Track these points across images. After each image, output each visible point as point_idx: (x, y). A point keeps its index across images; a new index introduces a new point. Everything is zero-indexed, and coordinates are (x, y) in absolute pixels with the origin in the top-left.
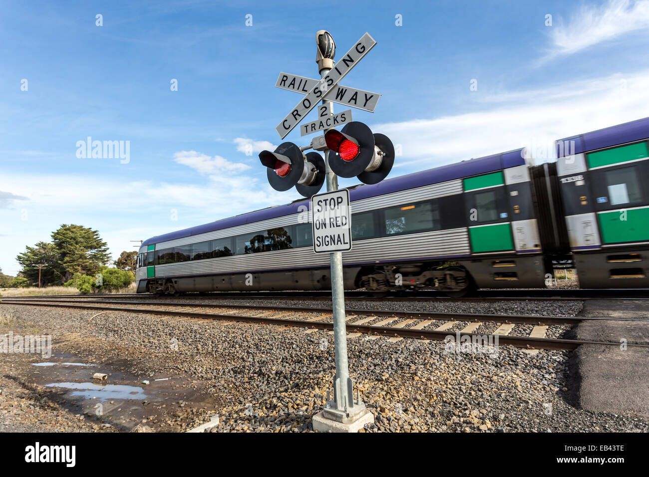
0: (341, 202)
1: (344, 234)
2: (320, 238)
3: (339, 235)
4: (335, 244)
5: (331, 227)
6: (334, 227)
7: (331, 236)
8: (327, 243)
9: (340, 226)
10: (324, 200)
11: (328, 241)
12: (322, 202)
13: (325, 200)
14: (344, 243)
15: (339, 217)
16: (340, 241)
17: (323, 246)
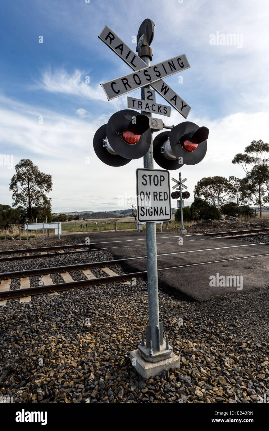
0: (163, 181)
1: (165, 207)
2: (144, 208)
3: (161, 207)
4: (158, 215)
5: (154, 200)
6: (157, 200)
7: (154, 207)
8: (151, 214)
9: (162, 200)
10: (148, 175)
11: (152, 212)
12: (146, 177)
13: (150, 176)
14: (166, 215)
15: (162, 192)
16: (162, 212)
17: (147, 215)
